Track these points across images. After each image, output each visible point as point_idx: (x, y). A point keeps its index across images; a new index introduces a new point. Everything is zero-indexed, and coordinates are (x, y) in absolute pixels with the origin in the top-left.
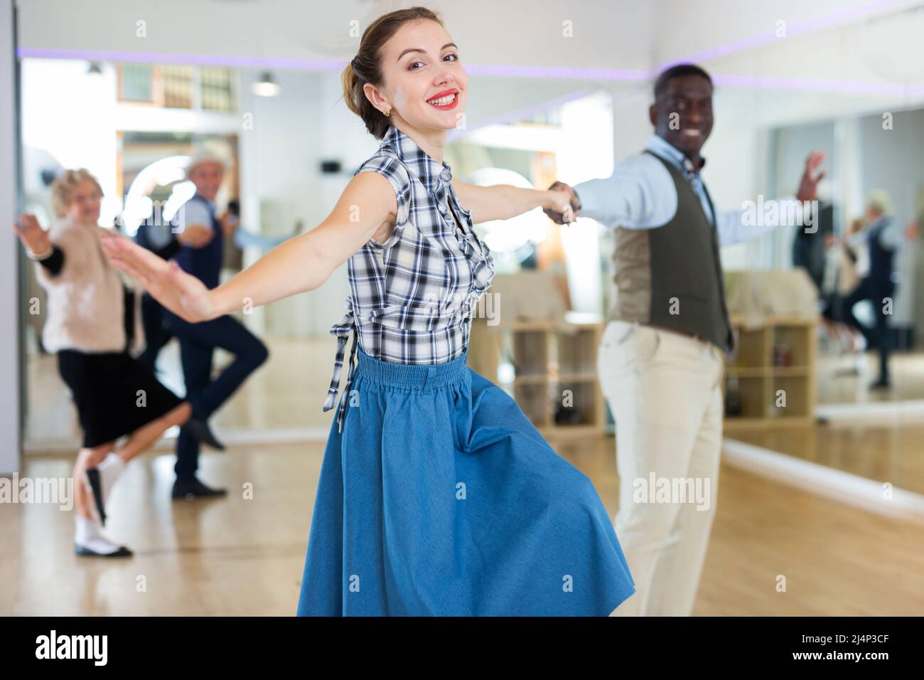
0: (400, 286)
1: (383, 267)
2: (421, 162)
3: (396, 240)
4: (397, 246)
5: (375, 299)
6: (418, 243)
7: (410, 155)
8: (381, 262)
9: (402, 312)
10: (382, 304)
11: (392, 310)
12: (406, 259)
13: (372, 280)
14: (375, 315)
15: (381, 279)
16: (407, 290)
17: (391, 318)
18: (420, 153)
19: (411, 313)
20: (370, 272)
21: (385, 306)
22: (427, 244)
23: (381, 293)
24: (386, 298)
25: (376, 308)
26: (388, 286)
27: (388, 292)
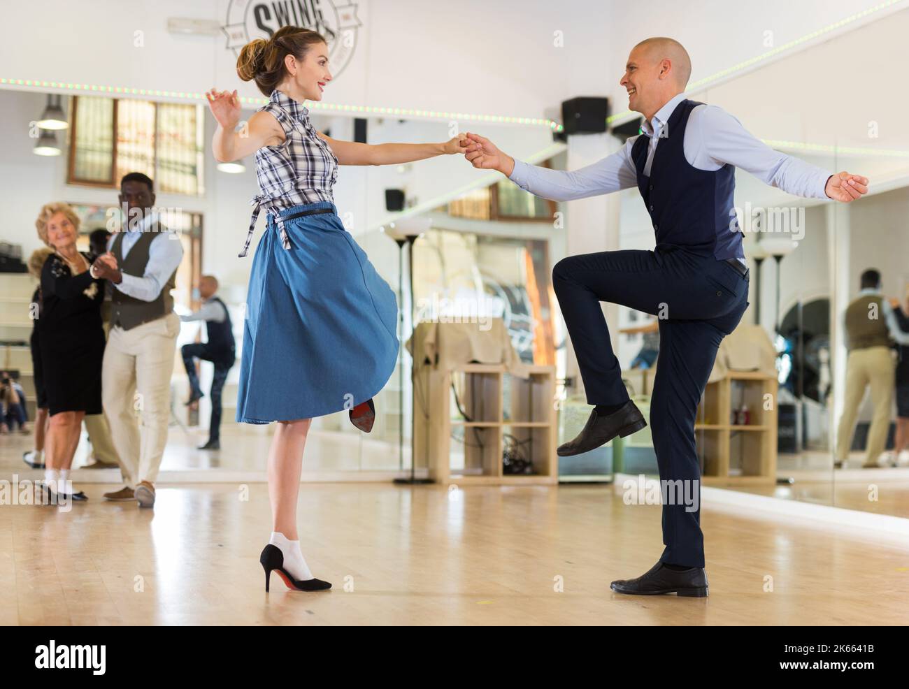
0: (302, 165)
1: (289, 157)
2: (291, 106)
3: (290, 142)
4: (292, 144)
5: (291, 175)
6: (302, 140)
7: (285, 102)
8: (286, 154)
9: (307, 179)
10: (295, 177)
11: (302, 179)
12: (299, 150)
13: (286, 166)
14: (293, 184)
15: (291, 164)
16: (306, 166)
17: (303, 184)
18: (290, 101)
19: (312, 179)
20: (283, 162)
21: (298, 178)
22: (307, 141)
23: (293, 171)
24: (296, 173)
25: (293, 180)
26: (296, 165)
27: (296, 170)
